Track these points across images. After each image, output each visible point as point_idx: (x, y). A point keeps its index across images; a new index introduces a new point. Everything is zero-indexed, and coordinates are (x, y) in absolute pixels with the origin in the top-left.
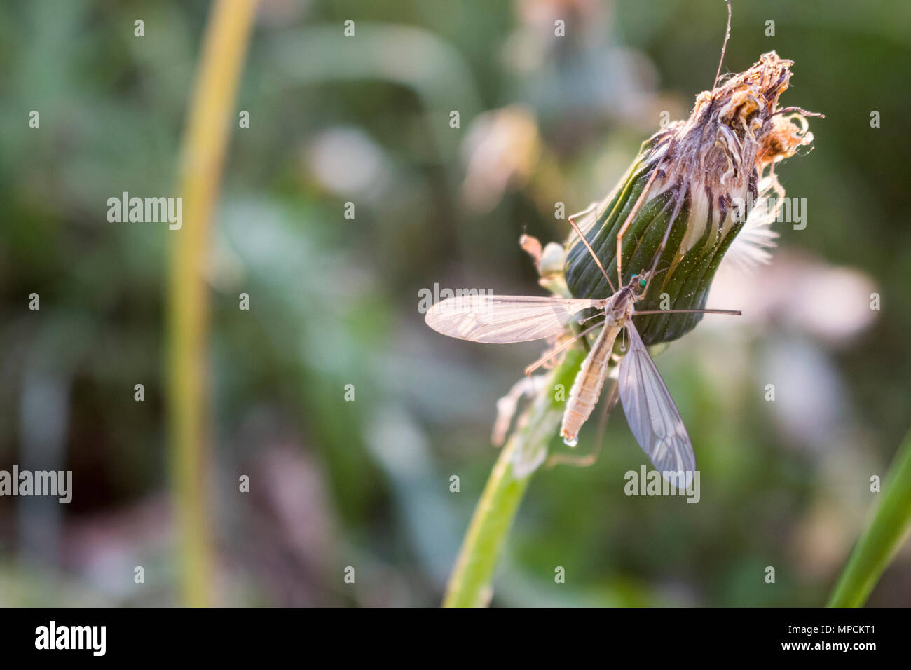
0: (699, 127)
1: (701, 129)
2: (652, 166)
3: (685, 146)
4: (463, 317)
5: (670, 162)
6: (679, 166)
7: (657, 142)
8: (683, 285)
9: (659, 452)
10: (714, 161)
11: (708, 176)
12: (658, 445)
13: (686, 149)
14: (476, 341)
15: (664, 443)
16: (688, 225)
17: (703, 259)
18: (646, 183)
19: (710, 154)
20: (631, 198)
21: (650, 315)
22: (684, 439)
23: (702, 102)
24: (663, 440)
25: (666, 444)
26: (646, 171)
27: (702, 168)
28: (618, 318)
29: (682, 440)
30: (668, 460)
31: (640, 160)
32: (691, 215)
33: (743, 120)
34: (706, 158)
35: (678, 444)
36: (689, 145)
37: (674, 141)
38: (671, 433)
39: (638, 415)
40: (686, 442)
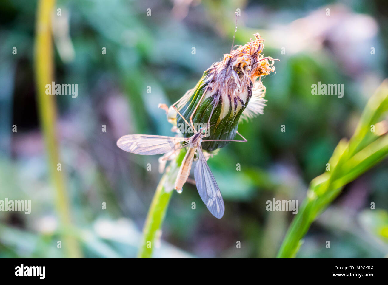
0: (225, 69)
1: (226, 70)
2: (207, 84)
3: (220, 76)
4: (132, 143)
5: (214, 83)
6: (217, 85)
7: (210, 72)
8: (223, 130)
9: (210, 203)
10: (231, 84)
11: (229, 90)
12: (210, 200)
13: (220, 78)
14: (137, 154)
15: (212, 200)
16: (221, 109)
17: (230, 121)
18: (204, 91)
19: (229, 81)
20: (199, 96)
21: (210, 141)
22: (220, 198)
23: (226, 58)
24: (212, 198)
25: (213, 200)
26: (204, 86)
27: (226, 87)
28: (194, 146)
29: (219, 198)
30: (214, 207)
31: (203, 80)
32: (222, 106)
33: (242, 68)
34: (228, 83)
35: (218, 200)
36: (221, 76)
37: (215, 73)
38: (215, 196)
39: (202, 187)
40: (221, 200)
